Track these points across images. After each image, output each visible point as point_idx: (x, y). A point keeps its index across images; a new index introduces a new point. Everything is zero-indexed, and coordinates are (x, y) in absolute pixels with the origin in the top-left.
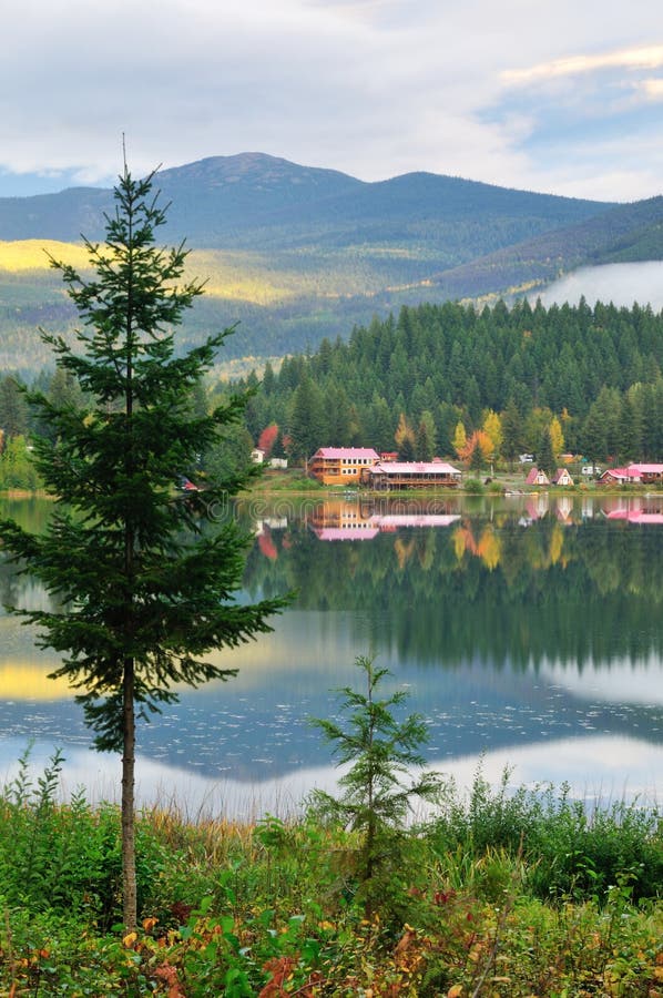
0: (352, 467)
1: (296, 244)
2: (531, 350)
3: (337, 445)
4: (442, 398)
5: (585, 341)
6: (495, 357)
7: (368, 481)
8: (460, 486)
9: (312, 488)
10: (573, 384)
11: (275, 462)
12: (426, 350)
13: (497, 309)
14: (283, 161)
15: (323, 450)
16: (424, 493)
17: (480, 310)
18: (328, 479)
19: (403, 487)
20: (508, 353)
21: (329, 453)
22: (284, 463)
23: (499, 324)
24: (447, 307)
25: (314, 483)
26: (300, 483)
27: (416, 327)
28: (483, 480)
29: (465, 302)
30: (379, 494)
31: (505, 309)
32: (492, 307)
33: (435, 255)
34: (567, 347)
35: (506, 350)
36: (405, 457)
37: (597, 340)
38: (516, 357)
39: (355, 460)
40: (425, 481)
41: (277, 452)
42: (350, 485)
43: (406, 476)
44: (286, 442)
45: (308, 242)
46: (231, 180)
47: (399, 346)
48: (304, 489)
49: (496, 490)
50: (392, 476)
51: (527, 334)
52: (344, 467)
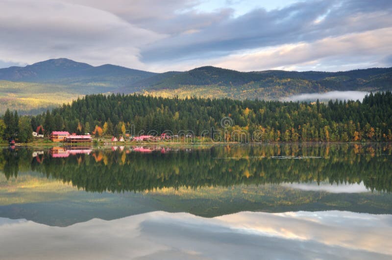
0: (62, 137)
1: (74, 82)
2: (120, 106)
3: (57, 131)
4: (95, 119)
5: (135, 104)
6: (110, 108)
7: (66, 141)
8: (92, 142)
9: (49, 142)
10: (131, 115)
11: (40, 136)
12: (91, 107)
13: (112, 96)
14: (71, 60)
15: (53, 132)
16: (82, 144)
17: (107, 96)
18: (54, 140)
19: (76, 142)
20: (114, 107)
21: (55, 133)
22: (43, 136)
23: (112, 100)
24: (99, 95)
25: (50, 141)
26: (46, 141)
27: (89, 100)
28: (99, 140)
29: (103, 94)
30: (69, 144)
31: (114, 96)
32: (111, 95)
33: (112, 86)
34: (130, 106)
35: (113, 106)
36: (78, 134)
37: (138, 104)
38: (116, 108)
39: (62, 135)
40: (82, 140)
41: (40, 133)
42: (61, 142)
43: (77, 139)
44: (43, 130)
45: (77, 82)
46: (57, 65)
47: (84, 105)
48: (47, 143)
49: (102, 143)
50: (73, 139)
51: (119, 102)
52: (59, 137)
